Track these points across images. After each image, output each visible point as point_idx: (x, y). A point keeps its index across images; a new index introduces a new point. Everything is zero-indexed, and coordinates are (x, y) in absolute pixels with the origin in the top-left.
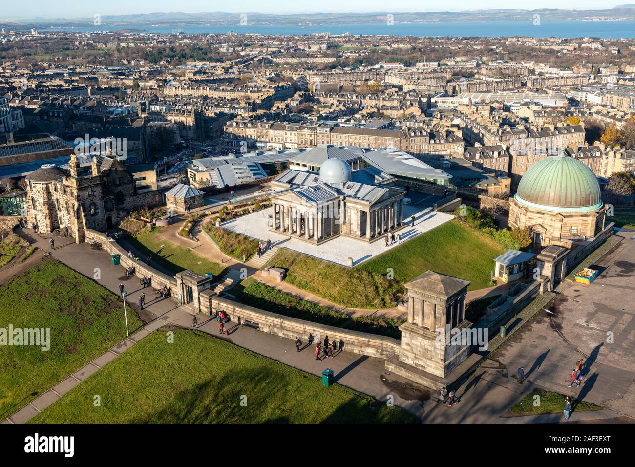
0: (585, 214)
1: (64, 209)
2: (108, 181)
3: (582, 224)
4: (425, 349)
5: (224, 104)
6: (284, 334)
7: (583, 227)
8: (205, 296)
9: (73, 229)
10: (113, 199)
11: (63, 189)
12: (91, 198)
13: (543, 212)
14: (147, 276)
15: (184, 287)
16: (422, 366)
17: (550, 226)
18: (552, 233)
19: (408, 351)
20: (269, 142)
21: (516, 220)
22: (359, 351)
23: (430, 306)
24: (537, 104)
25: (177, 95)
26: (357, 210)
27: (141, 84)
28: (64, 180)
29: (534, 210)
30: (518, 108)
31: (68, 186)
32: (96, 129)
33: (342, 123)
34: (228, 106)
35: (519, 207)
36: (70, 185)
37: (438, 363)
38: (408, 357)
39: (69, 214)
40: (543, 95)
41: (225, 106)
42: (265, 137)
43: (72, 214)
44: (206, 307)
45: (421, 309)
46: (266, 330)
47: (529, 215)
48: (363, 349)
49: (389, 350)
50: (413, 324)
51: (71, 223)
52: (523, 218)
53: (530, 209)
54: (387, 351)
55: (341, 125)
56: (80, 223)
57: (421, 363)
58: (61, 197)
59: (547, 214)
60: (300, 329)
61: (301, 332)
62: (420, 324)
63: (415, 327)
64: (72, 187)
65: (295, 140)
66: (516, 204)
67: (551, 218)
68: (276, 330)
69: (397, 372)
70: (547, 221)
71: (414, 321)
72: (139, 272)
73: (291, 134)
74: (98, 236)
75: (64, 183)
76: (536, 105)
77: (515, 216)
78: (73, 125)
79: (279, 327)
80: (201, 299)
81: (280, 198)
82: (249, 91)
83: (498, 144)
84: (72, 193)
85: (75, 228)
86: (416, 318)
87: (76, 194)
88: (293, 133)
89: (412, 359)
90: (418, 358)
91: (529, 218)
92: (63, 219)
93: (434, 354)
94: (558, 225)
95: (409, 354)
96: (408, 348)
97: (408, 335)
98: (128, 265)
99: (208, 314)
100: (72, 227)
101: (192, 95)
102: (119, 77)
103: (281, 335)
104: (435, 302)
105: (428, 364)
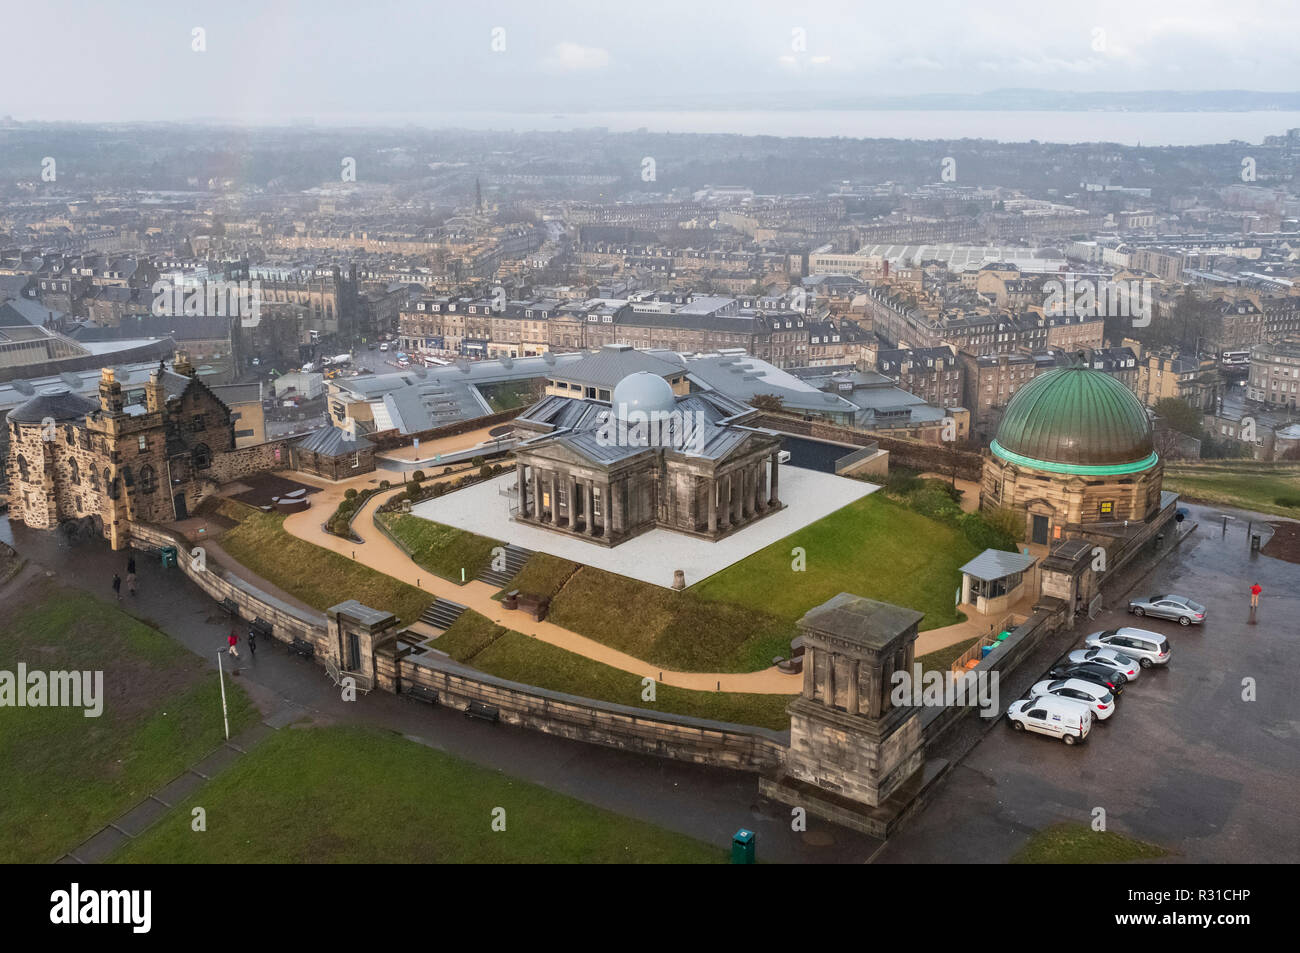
0: (1125, 477)
1: (86, 478)
2: (178, 422)
3: (1121, 498)
4: (839, 750)
5: (398, 267)
6: (550, 728)
7: (1123, 502)
8: (387, 653)
9: (106, 522)
10: (189, 458)
11: (85, 437)
12: (145, 455)
13: (1047, 475)
14: (262, 616)
15: (344, 637)
16: (833, 786)
17: (1061, 502)
18: (1066, 516)
19: (805, 756)
20: (490, 341)
21: (996, 492)
22: (705, 759)
23: (848, 663)
24: (1011, 267)
25: (303, 248)
26: (690, 475)
27: (229, 226)
28: (89, 420)
29: (1030, 472)
30: (976, 276)
31: (97, 433)
32: (138, 315)
33: (637, 303)
34: (407, 270)
35: (1002, 467)
36: (101, 430)
37: (865, 777)
38: (803, 767)
39: (97, 489)
40: (1022, 250)
41: (402, 270)
42: (483, 332)
43: (104, 490)
44: (387, 677)
45: (828, 669)
46: (514, 720)
47: (1022, 481)
48: (714, 755)
49: (766, 755)
50: (815, 700)
51: (100, 509)
52: (1009, 488)
53: (1022, 469)
54: (761, 757)
55: (636, 307)
56: (121, 508)
57: (831, 779)
58: (81, 456)
59: (1056, 479)
60: (585, 717)
61: (586, 723)
62: (827, 700)
63: (818, 707)
64: (104, 434)
65: (544, 338)
66: (995, 461)
67: (1062, 487)
68: (534, 721)
69: (784, 798)
70: (1055, 493)
71: (817, 695)
72: (245, 608)
73: (535, 327)
74: (158, 534)
75: (89, 426)
76: (1009, 270)
77: (993, 483)
78: (91, 309)
79: (541, 713)
80: (380, 660)
81: (534, 452)
82: (448, 242)
83: (943, 344)
84: (103, 446)
85: (109, 517)
86: (820, 688)
87: (112, 449)
88: (540, 324)
89: (814, 773)
90: (824, 769)
91: (1021, 487)
92: (84, 499)
93: (857, 759)
94: (1076, 499)
95: (807, 761)
96: (806, 749)
97: (804, 724)
98: (223, 594)
99: (392, 690)
100: (104, 516)
101: (333, 248)
102: (184, 211)
103: (545, 729)
104: (859, 656)
105: (846, 779)
